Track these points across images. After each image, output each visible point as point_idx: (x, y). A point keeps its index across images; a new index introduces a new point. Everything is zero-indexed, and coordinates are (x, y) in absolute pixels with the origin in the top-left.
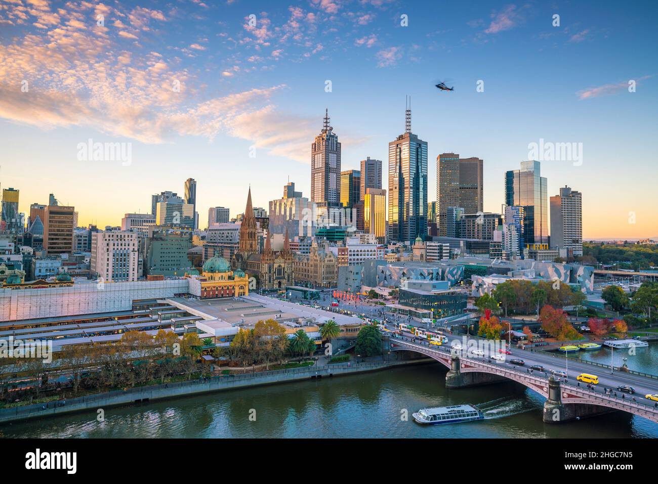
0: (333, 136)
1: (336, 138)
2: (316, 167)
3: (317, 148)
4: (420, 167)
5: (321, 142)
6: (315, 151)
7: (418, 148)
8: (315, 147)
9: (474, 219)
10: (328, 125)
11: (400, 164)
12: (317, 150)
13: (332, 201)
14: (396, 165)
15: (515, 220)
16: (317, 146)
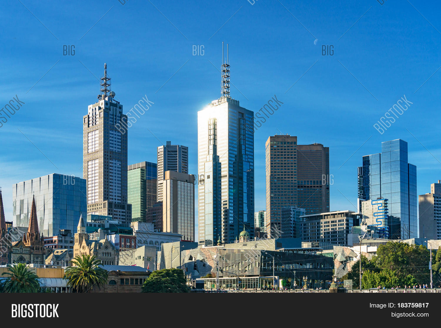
0: (115, 105)
1: (121, 108)
2: (90, 151)
3: (91, 122)
4: (243, 147)
5: (98, 113)
6: (89, 127)
7: (239, 119)
8: (89, 121)
9: (318, 221)
10: (108, 88)
11: (215, 142)
12: (91, 125)
13: (114, 201)
14: (209, 144)
15: (377, 219)
16: (91, 119)
